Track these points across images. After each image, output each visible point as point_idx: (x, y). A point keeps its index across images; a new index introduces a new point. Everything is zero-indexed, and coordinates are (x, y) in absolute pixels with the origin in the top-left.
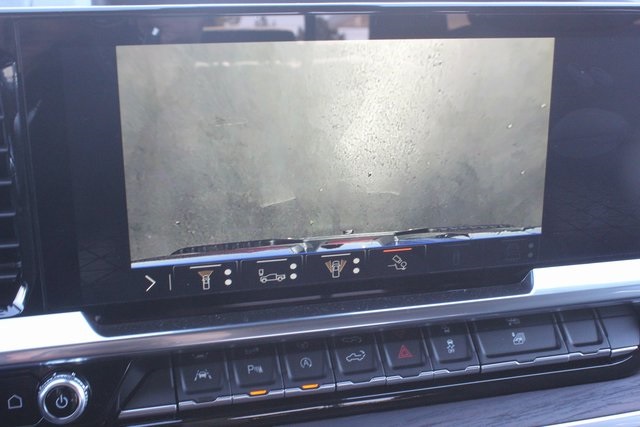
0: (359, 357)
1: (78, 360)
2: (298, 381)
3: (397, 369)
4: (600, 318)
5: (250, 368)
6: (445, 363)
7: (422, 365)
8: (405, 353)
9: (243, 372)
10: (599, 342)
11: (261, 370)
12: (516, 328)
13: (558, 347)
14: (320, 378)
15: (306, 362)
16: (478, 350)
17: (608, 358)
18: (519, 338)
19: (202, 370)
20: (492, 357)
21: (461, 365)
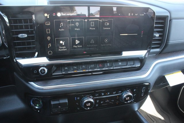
0: (93, 66)
1: (45, 65)
2: (82, 70)
3: (99, 68)
5: (74, 67)
6: (107, 67)
7: (103, 67)
8: (101, 65)
9: (73, 68)
10: (134, 64)
11: (76, 68)
13: (127, 65)
14: (86, 69)
15: (84, 66)
16: (113, 65)
17: (135, 67)
18: (120, 63)
19: (66, 67)
20: (115, 66)
21: (110, 68)
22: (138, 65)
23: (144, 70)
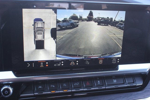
0: (77, 84)
3: (86, 87)
4: (134, 77)
5: (51, 86)
6: (97, 86)
7: (92, 87)
8: (88, 84)
10: (134, 83)
11: (54, 86)
12: (114, 79)
13: (124, 83)
14: (68, 89)
16: (105, 83)
17: (135, 86)
18: (115, 81)
19: (40, 86)
20: (108, 85)
21: (101, 87)
22: (140, 83)
23: (148, 91)
